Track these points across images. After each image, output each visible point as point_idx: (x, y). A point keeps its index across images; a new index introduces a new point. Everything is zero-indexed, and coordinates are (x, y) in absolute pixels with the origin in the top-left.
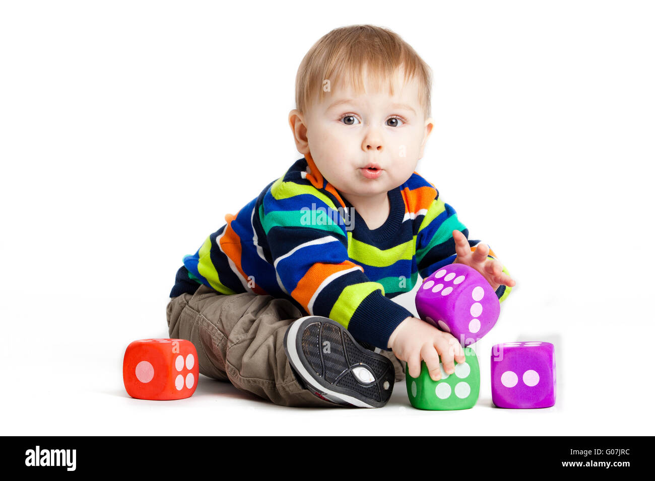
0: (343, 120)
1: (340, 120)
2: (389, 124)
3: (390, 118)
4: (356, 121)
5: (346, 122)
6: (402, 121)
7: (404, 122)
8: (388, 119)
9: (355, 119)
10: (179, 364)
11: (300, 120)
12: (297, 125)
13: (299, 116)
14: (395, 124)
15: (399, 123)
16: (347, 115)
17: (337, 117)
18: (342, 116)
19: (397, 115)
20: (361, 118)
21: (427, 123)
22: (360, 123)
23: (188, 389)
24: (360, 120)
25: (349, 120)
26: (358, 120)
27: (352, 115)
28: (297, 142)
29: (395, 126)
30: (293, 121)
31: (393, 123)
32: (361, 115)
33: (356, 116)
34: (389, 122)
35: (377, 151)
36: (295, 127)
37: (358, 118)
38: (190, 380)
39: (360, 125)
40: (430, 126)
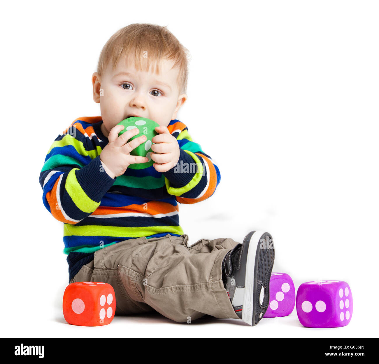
0: (122, 86)
1: (120, 85)
2: (153, 94)
3: (153, 90)
4: (131, 88)
5: (125, 87)
6: (161, 94)
7: (163, 94)
8: (152, 90)
9: (131, 87)
10: (102, 300)
11: (98, 80)
12: (96, 82)
13: (98, 77)
14: (157, 94)
15: (159, 94)
16: (125, 83)
17: (118, 83)
18: (121, 82)
19: (158, 89)
20: (134, 86)
21: (181, 97)
22: (133, 89)
23: (108, 318)
24: (133, 88)
25: (127, 86)
26: (132, 87)
27: (129, 83)
28: (94, 94)
29: (157, 96)
30: (94, 79)
31: (156, 93)
32: (135, 85)
33: (131, 84)
34: (153, 92)
35: (141, 109)
36: (95, 84)
37: (132, 86)
38: (110, 312)
39: (132, 90)
40: (184, 100)
